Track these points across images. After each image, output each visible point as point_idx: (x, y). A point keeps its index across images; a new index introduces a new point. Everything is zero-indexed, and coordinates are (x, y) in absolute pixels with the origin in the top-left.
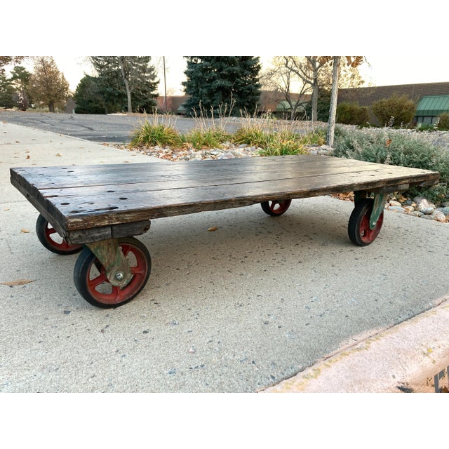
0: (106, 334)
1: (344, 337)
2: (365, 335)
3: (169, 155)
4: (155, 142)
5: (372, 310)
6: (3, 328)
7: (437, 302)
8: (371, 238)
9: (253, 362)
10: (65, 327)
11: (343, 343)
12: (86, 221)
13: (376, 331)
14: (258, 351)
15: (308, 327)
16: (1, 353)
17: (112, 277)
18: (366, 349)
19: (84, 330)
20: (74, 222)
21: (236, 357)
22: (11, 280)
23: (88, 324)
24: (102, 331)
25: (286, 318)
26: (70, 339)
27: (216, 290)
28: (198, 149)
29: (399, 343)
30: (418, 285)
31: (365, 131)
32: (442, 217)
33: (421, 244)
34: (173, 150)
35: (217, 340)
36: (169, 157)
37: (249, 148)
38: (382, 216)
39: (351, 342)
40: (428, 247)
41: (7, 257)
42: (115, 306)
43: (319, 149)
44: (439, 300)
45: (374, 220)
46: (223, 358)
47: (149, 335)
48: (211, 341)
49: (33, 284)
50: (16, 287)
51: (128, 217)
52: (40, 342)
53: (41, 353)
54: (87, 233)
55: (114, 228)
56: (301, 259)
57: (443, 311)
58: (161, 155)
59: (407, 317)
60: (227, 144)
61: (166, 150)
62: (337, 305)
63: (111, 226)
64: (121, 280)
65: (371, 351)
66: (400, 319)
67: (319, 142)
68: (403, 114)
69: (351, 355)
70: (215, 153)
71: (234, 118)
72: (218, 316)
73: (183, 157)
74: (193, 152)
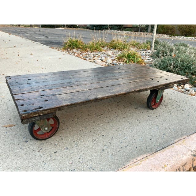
0: (40, 153)
1: (133, 158)
2: (141, 157)
3: (79, 55)
4: (74, 48)
5: (147, 144)
6: (2, 149)
7: (176, 141)
8: (157, 106)
9: (94, 169)
10: (25, 149)
11: (131, 161)
12: (29, 115)
13: (146, 155)
14: (97, 164)
15: (119, 152)
16: (0, 161)
17: (43, 130)
18: (139, 165)
19: (32, 151)
20: (24, 116)
21: (88, 166)
22: (6, 125)
23: (34, 148)
24: (39, 151)
25: (111, 147)
26: (26, 155)
27: (86, 132)
28: (92, 52)
29: (154, 162)
30: (171, 131)
31: (173, 38)
32: (193, 93)
33: (179, 109)
34: (81, 52)
35: (82, 158)
36: (79, 56)
37: (115, 51)
38: (162, 97)
39: (135, 160)
40: (181, 110)
41: (6, 112)
42: (45, 139)
43: (147, 53)
44: (177, 140)
45: (158, 99)
46: (83, 167)
47: (56, 154)
48: (79, 158)
49: (15, 127)
50: (8, 128)
51: (46, 112)
52: (15, 156)
53: (15, 161)
54: (30, 119)
55: (41, 116)
56: (125, 116)
57: (177, 146)
58: (76, 55)
59: (161, 148)
60: (106, 48)
61: (78, 52)
62: (134, 142)
63: (40, 116)
64: (47, 130)
65: (141, 165)
66: (158, 150)
67: (147, 48)
68: (191, 30)
69: (133, 168)
70: (99, 54)
71: (112, 31)
72: (85, 146)
73: (85, 56)
74: (89, 53)
